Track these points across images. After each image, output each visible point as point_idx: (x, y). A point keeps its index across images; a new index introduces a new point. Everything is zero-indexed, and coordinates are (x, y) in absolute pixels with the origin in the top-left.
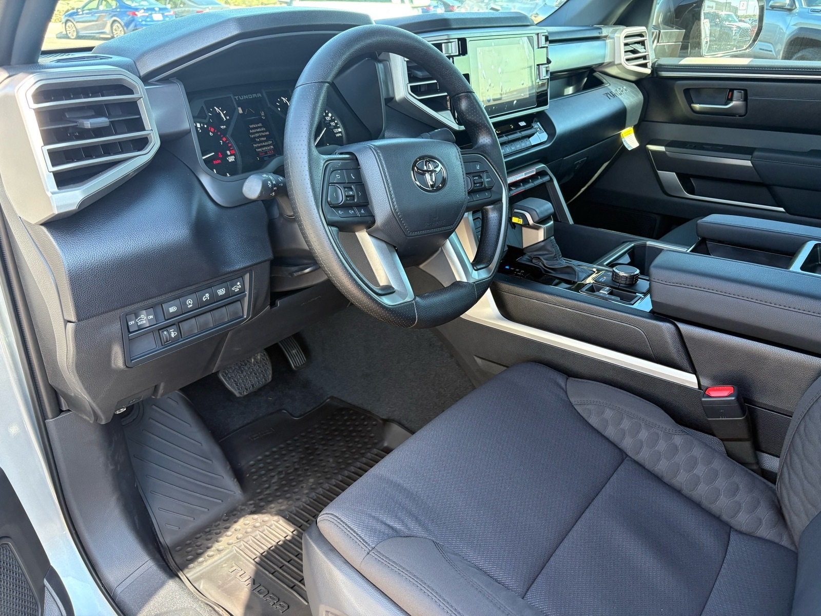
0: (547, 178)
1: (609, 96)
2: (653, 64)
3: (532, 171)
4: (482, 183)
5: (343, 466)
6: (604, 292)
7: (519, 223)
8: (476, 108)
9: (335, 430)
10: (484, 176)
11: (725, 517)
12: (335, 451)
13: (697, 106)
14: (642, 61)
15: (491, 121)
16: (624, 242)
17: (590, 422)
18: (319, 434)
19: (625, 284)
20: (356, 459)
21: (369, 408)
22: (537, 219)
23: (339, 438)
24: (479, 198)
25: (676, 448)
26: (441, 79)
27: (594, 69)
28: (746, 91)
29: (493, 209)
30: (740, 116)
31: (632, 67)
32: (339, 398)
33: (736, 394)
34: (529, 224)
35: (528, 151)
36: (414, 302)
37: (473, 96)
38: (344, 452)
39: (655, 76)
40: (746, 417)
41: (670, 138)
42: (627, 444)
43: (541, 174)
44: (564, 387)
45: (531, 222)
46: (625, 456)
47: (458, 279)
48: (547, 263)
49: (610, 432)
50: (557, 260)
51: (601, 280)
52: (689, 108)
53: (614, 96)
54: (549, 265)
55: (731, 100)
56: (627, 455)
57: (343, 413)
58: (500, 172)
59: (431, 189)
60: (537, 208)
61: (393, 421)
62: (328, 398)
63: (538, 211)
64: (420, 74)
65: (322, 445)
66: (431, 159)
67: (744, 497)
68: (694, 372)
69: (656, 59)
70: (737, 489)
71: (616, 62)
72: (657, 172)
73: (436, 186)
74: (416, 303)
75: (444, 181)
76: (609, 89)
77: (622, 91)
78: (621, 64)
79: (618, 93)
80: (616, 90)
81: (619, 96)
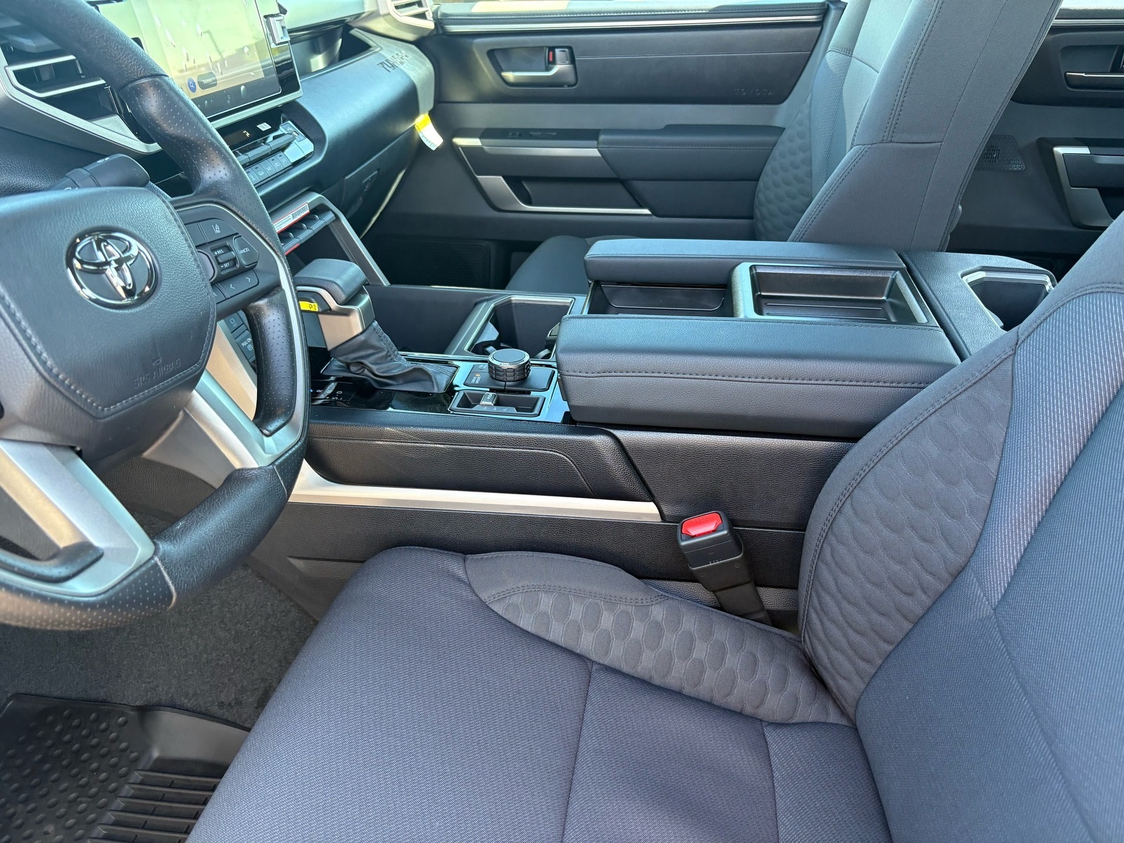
0: (329, 217)
1: (385, 66)
2: (435, 13)
3: (301, 208)
4: (234, 260)
5: (80, 832)
6: (487, 401)
7: (312, 309)
8: (179, 109)
9: (42, 762)
10: (234, 243)
11: (749, 710)
12: (54, 805)
13: (510, 76)
14: (417, 10)
15: (213, 126)
16: (476, 304)
17: (521, 626)
18: (10, 781)
19: (514, 381)
20: (104, 807)
21: (102, 694)
22: (343, 297)
23: (55, 776)
24: (235, 290)
25: (658, 626)
26: (84, 50)
27: (349, 24)
28: (570, 48)
29: (271, 304)
30: (569, 86)
31: (405, 17)
32: (33, 692)
33: (726, 524)
34: (330, 309)
35: (288, 175)
36: (156, 559)
37: (168, 84)
38: (74, 802)
39: (441, 32)
40: (744, 553)
41: (480, 124)
42: (586, 643)
43: (318, 210)
44: (463, 576)
45: (333, 305)
46: (589, 665)
47: (237, 465)
48: (378, 370)
49: (556, 633)
50: (392, 360)
51: (473, 381)
52: (500, 80)
53: (393, 66)
54: (383, 372)
55: (554, 62)
56: (593, 662)
57: (50, 718)
58: (266, 233)
59: (126, 301)
60: (338, 278)
61: (159, 706)
62: (8, 700)
63: (339, 282)
64: (29, 43)
65: (21, 803)
66: (106, 233)
67: (768, 672)
68: (650, 497)
69: (436, 7)
70: (755, 662)
71: (382, 12)
72: (476, 178)
73: (138, 291)
74: (162, 560)
75: (154, 279)
76: (383, 56)
77: (402, 58)
78: (389, 15)
79: (398, 62)
80: (393, 57)
81: (401, 65)
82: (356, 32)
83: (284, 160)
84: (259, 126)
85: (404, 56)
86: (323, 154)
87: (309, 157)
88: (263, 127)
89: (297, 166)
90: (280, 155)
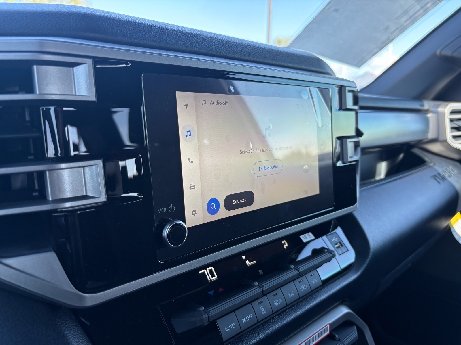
1: (437, 178)
3: (320, 332)
31: (458, 144)
53: (443, 178)
76: (435, 170)
77: (450, 173)
78: (446, 141)
79: (446, 175)
80: (443, 171)
81: (449, 178)
82: (416, 151)
83: (314, 280)
84: (301, 237)
85: (451, 171)
86: (363, 268)
87: (346, 272)
88: (306, 238)
89: (328, 285)
90: (311, 274)
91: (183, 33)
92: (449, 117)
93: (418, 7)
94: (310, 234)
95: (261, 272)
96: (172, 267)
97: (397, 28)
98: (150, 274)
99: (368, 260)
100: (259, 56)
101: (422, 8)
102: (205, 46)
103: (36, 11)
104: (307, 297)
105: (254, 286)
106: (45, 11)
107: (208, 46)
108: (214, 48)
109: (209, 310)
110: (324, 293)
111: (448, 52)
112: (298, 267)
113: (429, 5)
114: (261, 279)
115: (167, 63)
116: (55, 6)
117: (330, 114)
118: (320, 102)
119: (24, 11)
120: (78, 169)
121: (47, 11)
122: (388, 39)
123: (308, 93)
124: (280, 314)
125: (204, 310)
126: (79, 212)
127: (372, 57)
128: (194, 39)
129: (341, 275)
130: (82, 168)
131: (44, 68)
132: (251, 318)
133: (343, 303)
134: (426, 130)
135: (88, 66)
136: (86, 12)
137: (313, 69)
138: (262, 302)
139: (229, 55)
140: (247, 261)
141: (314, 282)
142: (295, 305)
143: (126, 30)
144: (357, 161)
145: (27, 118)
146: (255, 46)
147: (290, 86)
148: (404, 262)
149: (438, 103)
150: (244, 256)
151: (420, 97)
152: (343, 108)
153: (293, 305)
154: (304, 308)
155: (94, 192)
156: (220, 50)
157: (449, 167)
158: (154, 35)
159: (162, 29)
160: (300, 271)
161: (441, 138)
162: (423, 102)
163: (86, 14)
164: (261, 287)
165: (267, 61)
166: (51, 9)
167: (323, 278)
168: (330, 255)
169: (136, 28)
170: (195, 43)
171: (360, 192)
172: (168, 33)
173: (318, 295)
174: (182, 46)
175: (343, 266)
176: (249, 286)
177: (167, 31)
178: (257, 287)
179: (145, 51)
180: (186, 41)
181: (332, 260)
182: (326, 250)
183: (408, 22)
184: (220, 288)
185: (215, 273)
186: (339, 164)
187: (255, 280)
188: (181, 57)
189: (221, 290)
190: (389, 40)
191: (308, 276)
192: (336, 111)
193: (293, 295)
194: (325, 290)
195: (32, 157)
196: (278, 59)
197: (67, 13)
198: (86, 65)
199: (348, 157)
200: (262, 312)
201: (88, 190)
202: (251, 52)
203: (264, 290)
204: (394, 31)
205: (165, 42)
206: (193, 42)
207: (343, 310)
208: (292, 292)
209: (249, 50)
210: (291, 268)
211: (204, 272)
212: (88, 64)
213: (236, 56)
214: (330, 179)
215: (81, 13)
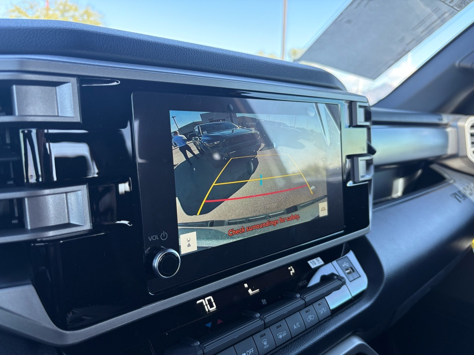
1: (457, 197)
27: (431, 161)
53: (464, 196)
76: (456, 188)
77: (471, 190)
78: (466, 157)
79: (467, 193)
80: (464, 189)
81: (470, 196)
82: (435, 167)
83: (322, 310)
84: (309, 262)
85: (472, 188)
86: (376, 296)
87: (358, 300)
88: (314, 263)
89: (337, 315)
90: (319, 303)
91: (179, 48)
92: (469, 131)
93: (435, 17)
94: (319, 259)
95: (264, 301)
96: (164, 299)
97: (413, 40)
98: (140, 307)
99: (382, 286)
100: (262, 71)
101: (439, 18)
102: (203, 61)
103: (20, 27)
104: (314, 329)
105: (256, 318)
106: (29, 27)
107: (207, 62)
108: (213, 63)
109: (205, 345)
110: (333, 323)
111: (467, 64)
112: (305, 296)
113: (446, 15)
114: (264, 310)
115: (159, 81)
116: (41, 22)
117: (339, 132)
118: (328, 119)
119: (7, 28)
120: (60, 195)
121: (32, 27)
122: (404, 50)
123: (314, 110)
124: (284, 347)
125: (199, 345)
126: (61, 242)
127: (387, 69)
128: (192, 54)
129: (352, 303)
130: (65, 194)
131: (24, 88)
132: (252, 352)
133: (355, 333)
134: (445, 146)
135: (72, 86)
136: (73, 27)
137: (322, 84)
138: (265, 335)
139: (229, 71)
140: (250, 289)
141: (322, 312)
142: (301, 337)
143: (117, 46)
144: (370, 181)
145: (8, 141)
146: (257, 61)
147: (295, 102)
148: (422, 288)
149: (457, 116)
150: (246, 284)
151: (438, 110)
152: (354, 124)
153: (299, 338)
154: (311, 341)
155: (77, 220)
156: (219, 66)
157: (470, 184)
158: (147, 50)
159: (156, 44)
160: (306, 301)
161: (461, 154)
162: (441, 116)
163: (74, 30)
164: (263, 318)
165: (270, 76)
166: (36, 25)
167: (333, 307)
168: (339, 283)
169: (128, 43)
170: (192, 58)
171: (374, 213)
172: (163, 48)
173: (326, 326)
174: (178, 62)
175: (354, 293)
176: (250, 318)
177: (162, 46)
178: (258, 319)
179: (136, 68)
180: (182, 57)
181: (341, 288)
182: (335, 277)
183: (425, 33)
184: (219, 320)
185: (214, 304)
186: (350, 184)
187: (257, 311)
188: (175, 73)
189: (219, 322)
190: (405, 52)
191: (316, 305)
192: (346, 127)
193: (299, 326)
194: (334, 320)
195: (11, 182)
196: (283, 74)
197: (53, 29)
198: (70, 84)
199: (360, 177)
200: (264, 345)
201: (71, 218)
202: (253, 67)
203: (266, 322)
204: (410, 42)
205: (159, 58)
206: (189, 58)
207: (356, 342)
208: (298, 323)
209: (251, 65)
210: (297, 298)
211: (202, 303)
212: (72, 83)
213: (236, 72)
214: (339, 200)
215: (68, 29)
